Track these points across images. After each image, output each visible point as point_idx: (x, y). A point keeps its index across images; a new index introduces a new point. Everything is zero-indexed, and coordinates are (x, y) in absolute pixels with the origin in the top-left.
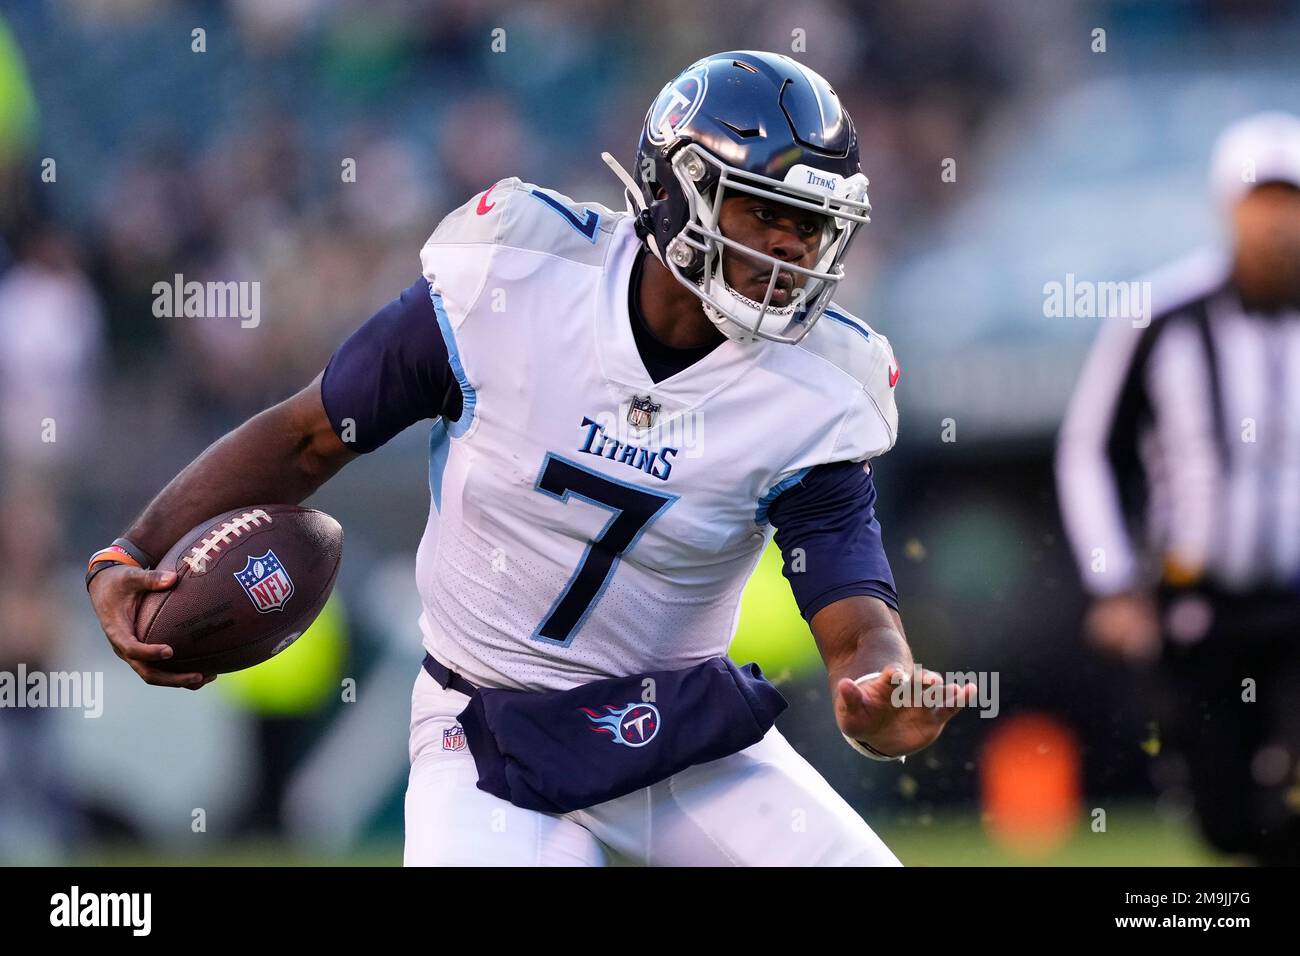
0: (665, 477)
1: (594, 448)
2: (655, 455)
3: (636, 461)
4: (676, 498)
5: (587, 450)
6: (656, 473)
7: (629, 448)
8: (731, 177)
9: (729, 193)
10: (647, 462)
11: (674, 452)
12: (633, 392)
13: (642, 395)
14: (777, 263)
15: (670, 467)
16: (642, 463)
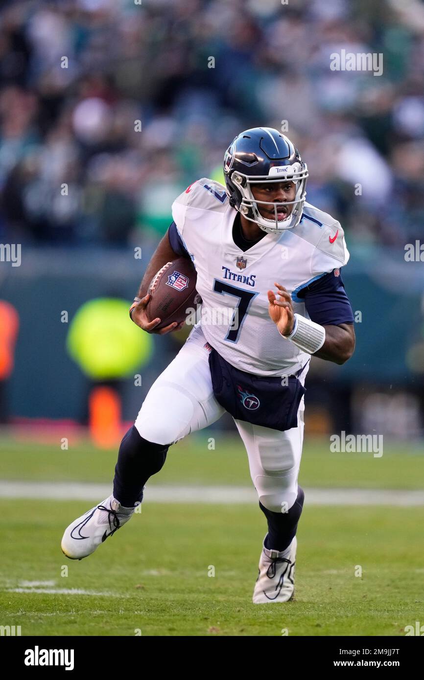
0: (253, 286)
1: (228, 276)
2: (248, 278)
3: (243, 280)
4: (258, 293)
5: (226, 277)
6: (250, 284)
7: (239, 276)
8: (250, 179)
9: (252, 185)
10: (246, 281)
11: (255, 277)
12: (237, 256)
13: (240, 257)
14: (275, 204)
15: (254, 282)
16: (244, 281)
